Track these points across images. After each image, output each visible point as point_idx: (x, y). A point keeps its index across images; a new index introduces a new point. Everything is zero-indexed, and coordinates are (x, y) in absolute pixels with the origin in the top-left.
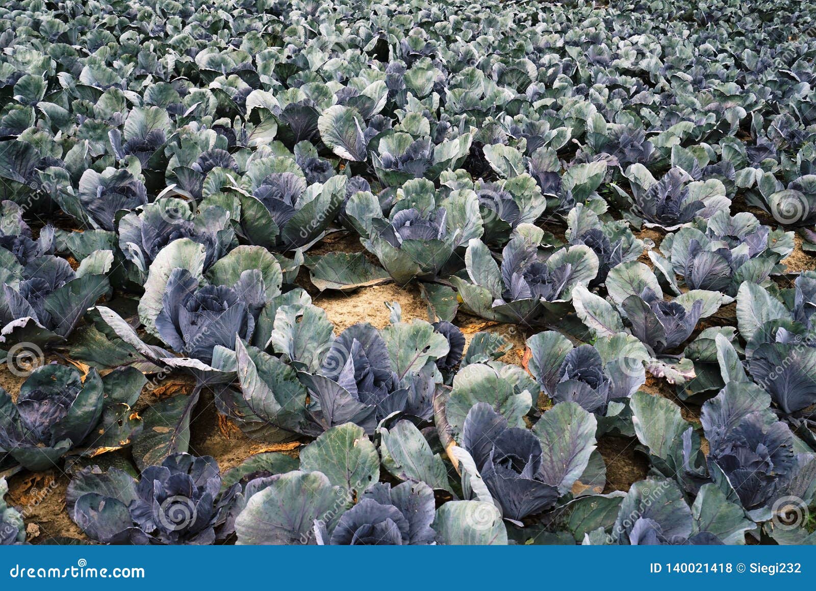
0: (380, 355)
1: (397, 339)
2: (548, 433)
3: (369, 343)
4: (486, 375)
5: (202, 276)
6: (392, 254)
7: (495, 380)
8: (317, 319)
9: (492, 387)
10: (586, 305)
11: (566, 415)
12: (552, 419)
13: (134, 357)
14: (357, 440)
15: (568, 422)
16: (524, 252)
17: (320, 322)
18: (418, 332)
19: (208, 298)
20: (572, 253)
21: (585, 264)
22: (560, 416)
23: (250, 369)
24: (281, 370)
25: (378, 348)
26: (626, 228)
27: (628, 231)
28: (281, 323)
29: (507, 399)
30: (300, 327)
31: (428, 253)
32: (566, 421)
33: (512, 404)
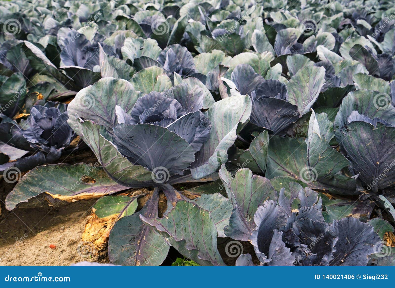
0: (188, 63)
1: (202, 62)
2: (294, 92)
3: (183, 57)
4: (252, 58)
5: (93, 41)
6: (210, 43)
7: (258, 62)
8: (152, 46)
9: (256, 66)
10: (326, 56)
11: (305, 76)
12: (296, 81)
13: (58, 92)
14: (158, 76)
15: (307, 81)
16: (288, 39)
17: (154, 48)
18: (215, 58)
19: (95, 49)
20: (318, 37)
21: (327, 42)
22: (302, 78)
23: (105, 61)
24: (127, 69)
25: (187, 59)
26: (353, 32)
27: (355, 33)
28: (128, 43)
29: (266, 72)
30: (143, 52)
31: (231, 43)
32: (306, 81)
33: (270, 75)
